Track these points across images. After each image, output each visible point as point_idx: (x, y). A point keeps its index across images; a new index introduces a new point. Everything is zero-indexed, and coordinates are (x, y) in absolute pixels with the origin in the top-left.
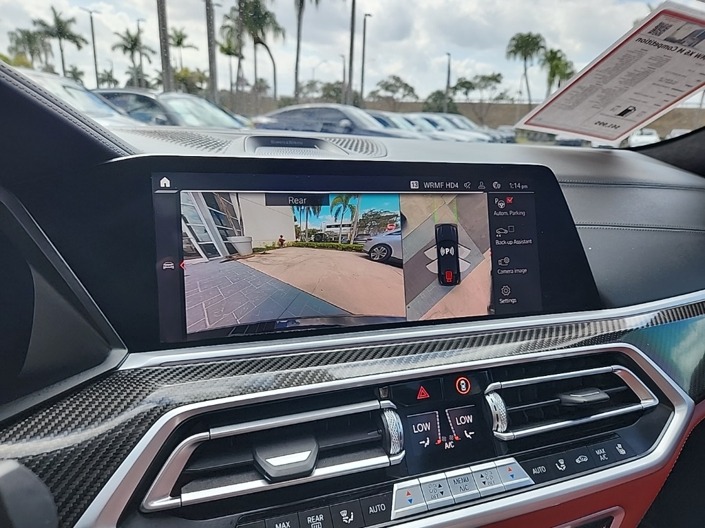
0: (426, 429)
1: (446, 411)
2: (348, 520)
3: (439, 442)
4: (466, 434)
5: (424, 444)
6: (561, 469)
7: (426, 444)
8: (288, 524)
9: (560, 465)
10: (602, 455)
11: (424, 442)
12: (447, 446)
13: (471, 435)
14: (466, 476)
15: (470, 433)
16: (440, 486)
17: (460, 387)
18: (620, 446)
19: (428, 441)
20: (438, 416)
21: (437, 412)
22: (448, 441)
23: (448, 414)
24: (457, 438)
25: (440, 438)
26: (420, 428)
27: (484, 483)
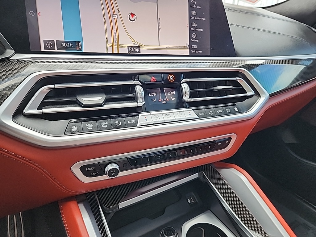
0: (154, 95)
1: (164, 89)
2: (118, 125)
3: (160, 100)
4: (172, 99)
5: (153, 101)
6: (210, 114)
7: (154, 101)
8: (92, 125)
9: (210, 113)
10: (228, 111)
11: (153, 100)
12: (163, 102)
13: (174, 99)
14: (170, 113)
15: (174, 98)
16: (159, 116)
17: (170, 79)
18: (236, 108)
19: (155, 100)
20: (160, 91)
21: (160, 89)
22: (164, 100)
23: (164, 90)
24: (168, 100)
25: (160, 99)
26: (152, 94)
27: (178, 116)
